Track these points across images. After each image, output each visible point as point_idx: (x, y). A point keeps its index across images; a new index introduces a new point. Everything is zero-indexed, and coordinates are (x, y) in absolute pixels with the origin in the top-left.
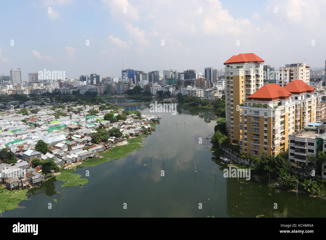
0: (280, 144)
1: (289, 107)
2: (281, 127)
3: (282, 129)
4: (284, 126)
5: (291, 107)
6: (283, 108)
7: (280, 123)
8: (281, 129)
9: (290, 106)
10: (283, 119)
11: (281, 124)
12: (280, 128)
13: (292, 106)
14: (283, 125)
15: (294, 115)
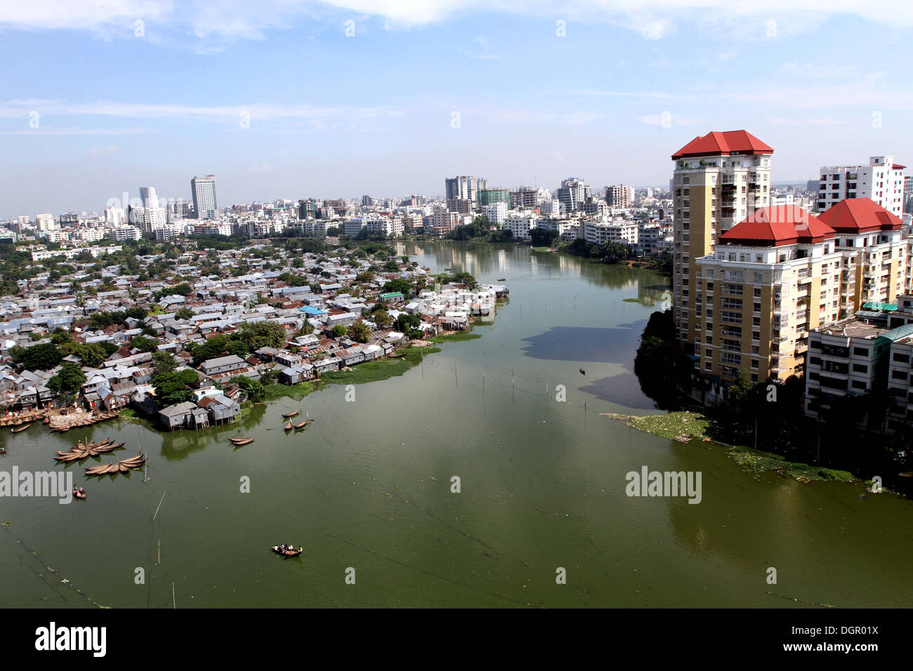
0: (793, 353)
1: (824, 263)
2: (798, 313)
3: (801, 316)
4: (808, 311)
5: (829, 265)
6: (806, 266)
7: (796, 301)
8: (798, 318)
9: (828, 262)
10: (804, 293)
11: (800, 304)
12: (796, 315)
13: (833, 261)
14: (804, 307)
15: (838, 285)
